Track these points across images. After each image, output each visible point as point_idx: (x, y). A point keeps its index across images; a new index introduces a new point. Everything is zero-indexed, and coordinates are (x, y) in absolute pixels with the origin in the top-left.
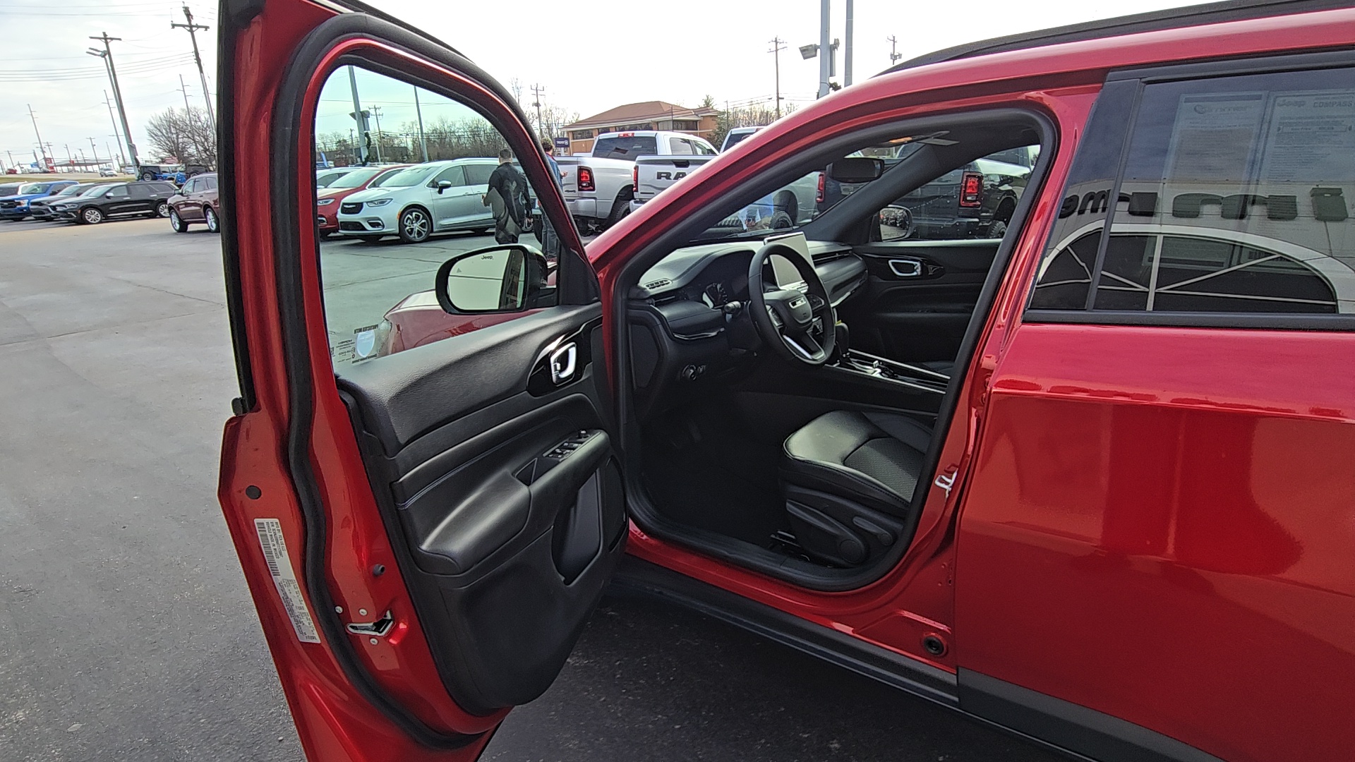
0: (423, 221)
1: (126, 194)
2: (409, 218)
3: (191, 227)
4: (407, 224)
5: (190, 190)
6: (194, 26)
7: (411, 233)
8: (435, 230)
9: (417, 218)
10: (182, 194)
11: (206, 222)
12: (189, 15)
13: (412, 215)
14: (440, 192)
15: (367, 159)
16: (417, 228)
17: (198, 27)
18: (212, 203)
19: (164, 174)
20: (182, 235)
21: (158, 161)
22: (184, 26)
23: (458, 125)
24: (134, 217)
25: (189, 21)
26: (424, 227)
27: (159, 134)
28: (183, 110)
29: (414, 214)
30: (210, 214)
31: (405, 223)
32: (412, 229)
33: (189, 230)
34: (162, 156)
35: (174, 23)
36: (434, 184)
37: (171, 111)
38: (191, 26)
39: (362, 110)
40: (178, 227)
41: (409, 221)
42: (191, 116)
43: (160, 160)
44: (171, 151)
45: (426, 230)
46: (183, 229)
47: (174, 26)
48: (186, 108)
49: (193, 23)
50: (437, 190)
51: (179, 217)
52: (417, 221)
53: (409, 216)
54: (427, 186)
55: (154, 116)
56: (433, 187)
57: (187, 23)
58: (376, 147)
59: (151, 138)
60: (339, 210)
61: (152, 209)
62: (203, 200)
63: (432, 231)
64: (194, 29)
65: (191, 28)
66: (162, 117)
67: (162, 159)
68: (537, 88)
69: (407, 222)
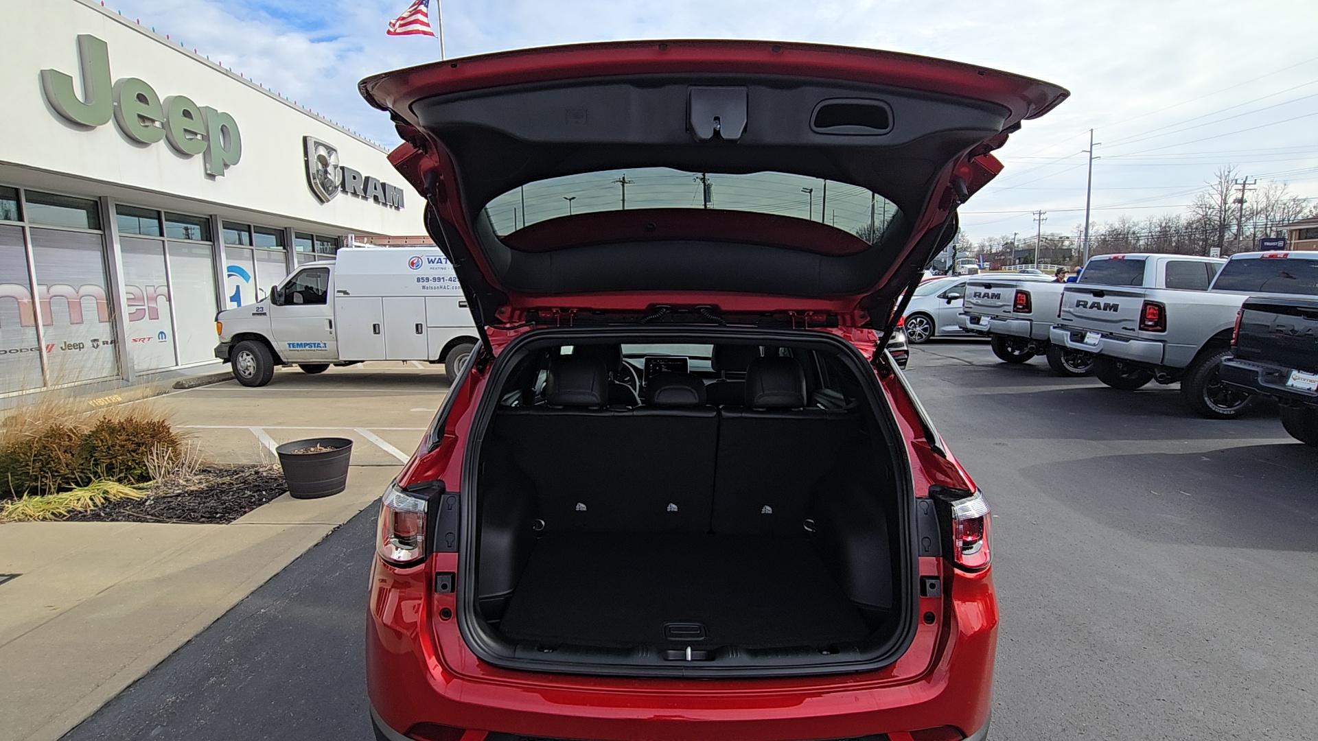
0: (926, 326)
2: (913, 323)
4: (911, 327)
7: (922, 337)
8: (936, 334)
9: (921, 322)
13: (916, 320)
14: (949, 302)
16: (919, 332)
23: (1142, 225)
26: (927, 332)
29: (918, 319)
31: (908, 326)
32: (914, 332)
36: (944, 296)
41: (913, 325)
45: (927, 334)
50: (946, 300)
52: (920, 326)
53: (914, 321)
54: (938, 297)
56: (943, 298)
63: (933, 335)
68: (1245, 182)
69: (910, 325)
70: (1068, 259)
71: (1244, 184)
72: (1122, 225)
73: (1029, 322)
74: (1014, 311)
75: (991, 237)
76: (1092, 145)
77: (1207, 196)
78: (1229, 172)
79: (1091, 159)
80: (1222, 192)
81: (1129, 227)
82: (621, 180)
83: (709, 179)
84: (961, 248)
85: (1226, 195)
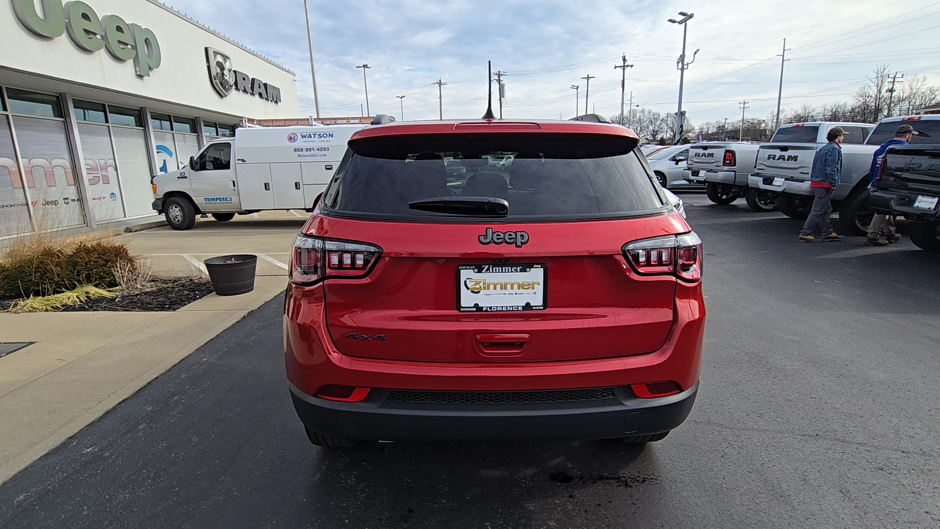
6: (626, 66)
12: (624, 60)
14: (677, 164)
15: (678, 141)
17: (628, 66)
22: (620, 67)
23: (818, 111)
25: (624, 63)
36: (673, 159)
39: (682, 110)
47: (616, 67)
49: (626, 64)
54: (669, 160)
56: (673, 160)
57: (623, 65)
64: (626, 68)
65: (624, 67)
66: (617, 116)
68: (895, 76)
70: (763, 137)
71: (895, 78)
72: (804, 111)
73: (733, 173)
74: (723, 165)
75: (708, 121)
76: (784, 50)
77: (867, 87)
78: (884, 69)
79: (783, 61)
80: (878, 84)
81: (809, 112)
82: (439, 82)
83: (503, 81)
84: (687, 130)
85: (881, 87)
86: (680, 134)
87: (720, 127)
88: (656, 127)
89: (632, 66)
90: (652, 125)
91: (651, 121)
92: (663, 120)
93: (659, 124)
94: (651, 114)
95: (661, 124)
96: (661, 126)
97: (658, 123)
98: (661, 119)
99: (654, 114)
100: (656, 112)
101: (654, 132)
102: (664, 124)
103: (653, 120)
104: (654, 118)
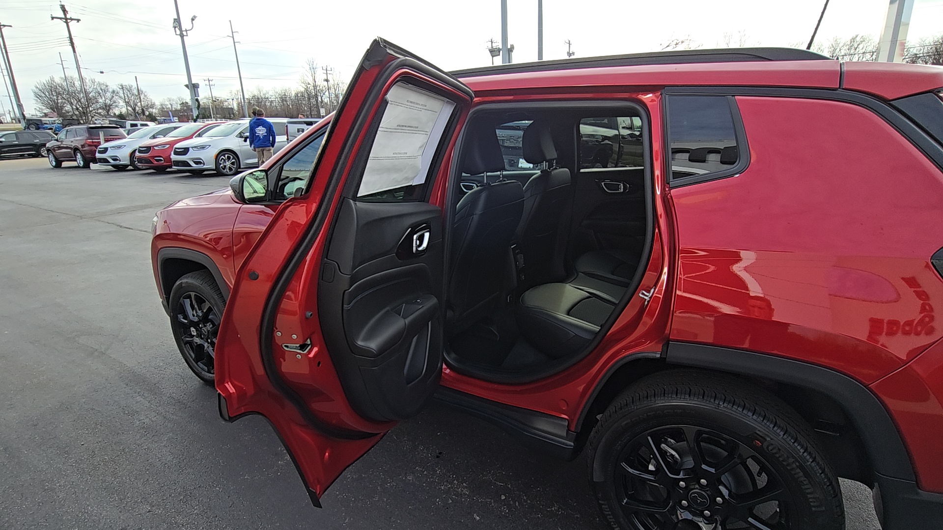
0: (233, 160)
1: (15, 139)
2: (222, 159)
3: (64, 164)
4: (222, 162)
5: (64, 137)
6: (69, 19)
7: (224, 169)
8: (242, 167)
9: (229, 158)
10: (57, 140)
11: (75, 160)
12: (64, 11)
15: (198, 117)
16: (229, 166)
17: (72, 19)
18: (80, 147)
19: (46, 125)
20: (57, 170)
21: (41, 115)
22: (61, 18)
24: (22, 157)
25: (65, 15)
26: (234, 165)
27: (43, 95)
28: (62, 78)
29: (226, 156)
30: (79, 154)
32: (225, 166)
33: (63, 166)
34: (45, 111)
35: (53, 16)
36: (241, 135)
37: (52, 80)
38: (66, 19)
39: (193, 83)
40: (54, 164)
41: (223, 161)
42: (68, 82)
43: (44, 115)
44: (52, 109)
45: (235, 166)
46: (58, 165)
47: (53, 18)
48: (63, 76)
49: (68, 16)
50: (243, 139)
51: (54, 156)
52: (228, 161)
53: (222, 157)
54: (236, 137)
55: (39, 82)
57: (63, 17)
58: (210, 108)
59: (37, 99)
60: (172, 153)
61: (35, 151)
62: (73, 145)
63: (240, 168)
64: (69, 21)
65: (66, 20)
67: (45, 114)
68: (326, 69)
69: (221, 161)
70: (232, 115)
71: (327, 70)
72: (259, 93)
76: (232, 32)
79: (234, 43)
80: (314, 73)
81: (263, 94)
85: (316, 76)
86: (198, 109)
87: (183, 103)
88: (107, 101)
89: (78, 20)
90: (101, 97)
91: (99, 94)
92: (113, 92)
93: (110, 97)
94: (96, 84)
95: (113, 97)
96: (114, 99)
97: (109, 95)
98: (111, 90)
99: (99, 84)
100: (102, 82)
101: (106, 106)
102: (117, 97)
103: (101, 91)
104: (101, 90)
